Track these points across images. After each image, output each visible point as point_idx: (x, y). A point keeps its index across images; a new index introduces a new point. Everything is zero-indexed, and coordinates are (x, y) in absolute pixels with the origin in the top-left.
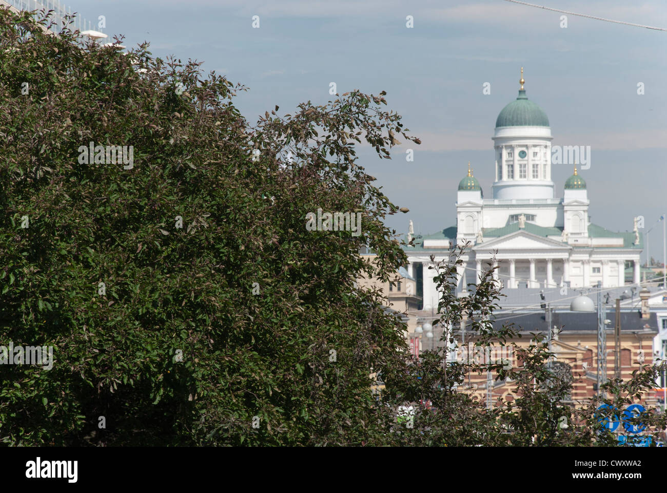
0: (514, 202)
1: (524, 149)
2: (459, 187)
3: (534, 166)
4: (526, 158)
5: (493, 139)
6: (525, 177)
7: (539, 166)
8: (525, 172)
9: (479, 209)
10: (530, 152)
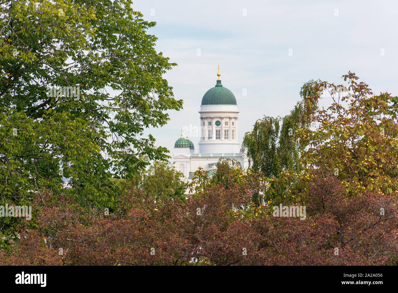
0: (211, 155)
1: (219, 120)
2: (176, 145)
3: (225, 131)
4: (220, 126)
5: (200, 112)
6: (219, 138)
7: (229, 131)
8: (219, 135)
9: (188, 160)
10: (223, 122)
